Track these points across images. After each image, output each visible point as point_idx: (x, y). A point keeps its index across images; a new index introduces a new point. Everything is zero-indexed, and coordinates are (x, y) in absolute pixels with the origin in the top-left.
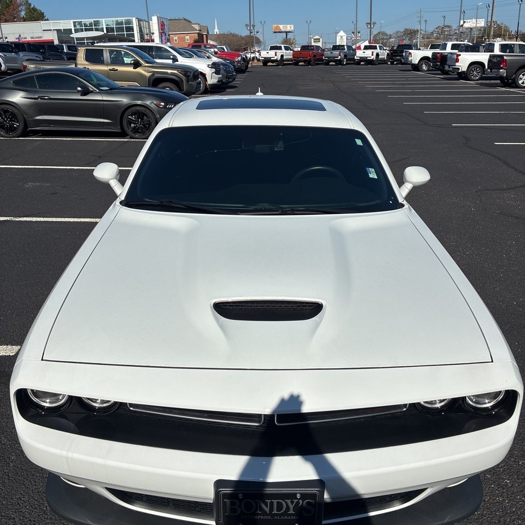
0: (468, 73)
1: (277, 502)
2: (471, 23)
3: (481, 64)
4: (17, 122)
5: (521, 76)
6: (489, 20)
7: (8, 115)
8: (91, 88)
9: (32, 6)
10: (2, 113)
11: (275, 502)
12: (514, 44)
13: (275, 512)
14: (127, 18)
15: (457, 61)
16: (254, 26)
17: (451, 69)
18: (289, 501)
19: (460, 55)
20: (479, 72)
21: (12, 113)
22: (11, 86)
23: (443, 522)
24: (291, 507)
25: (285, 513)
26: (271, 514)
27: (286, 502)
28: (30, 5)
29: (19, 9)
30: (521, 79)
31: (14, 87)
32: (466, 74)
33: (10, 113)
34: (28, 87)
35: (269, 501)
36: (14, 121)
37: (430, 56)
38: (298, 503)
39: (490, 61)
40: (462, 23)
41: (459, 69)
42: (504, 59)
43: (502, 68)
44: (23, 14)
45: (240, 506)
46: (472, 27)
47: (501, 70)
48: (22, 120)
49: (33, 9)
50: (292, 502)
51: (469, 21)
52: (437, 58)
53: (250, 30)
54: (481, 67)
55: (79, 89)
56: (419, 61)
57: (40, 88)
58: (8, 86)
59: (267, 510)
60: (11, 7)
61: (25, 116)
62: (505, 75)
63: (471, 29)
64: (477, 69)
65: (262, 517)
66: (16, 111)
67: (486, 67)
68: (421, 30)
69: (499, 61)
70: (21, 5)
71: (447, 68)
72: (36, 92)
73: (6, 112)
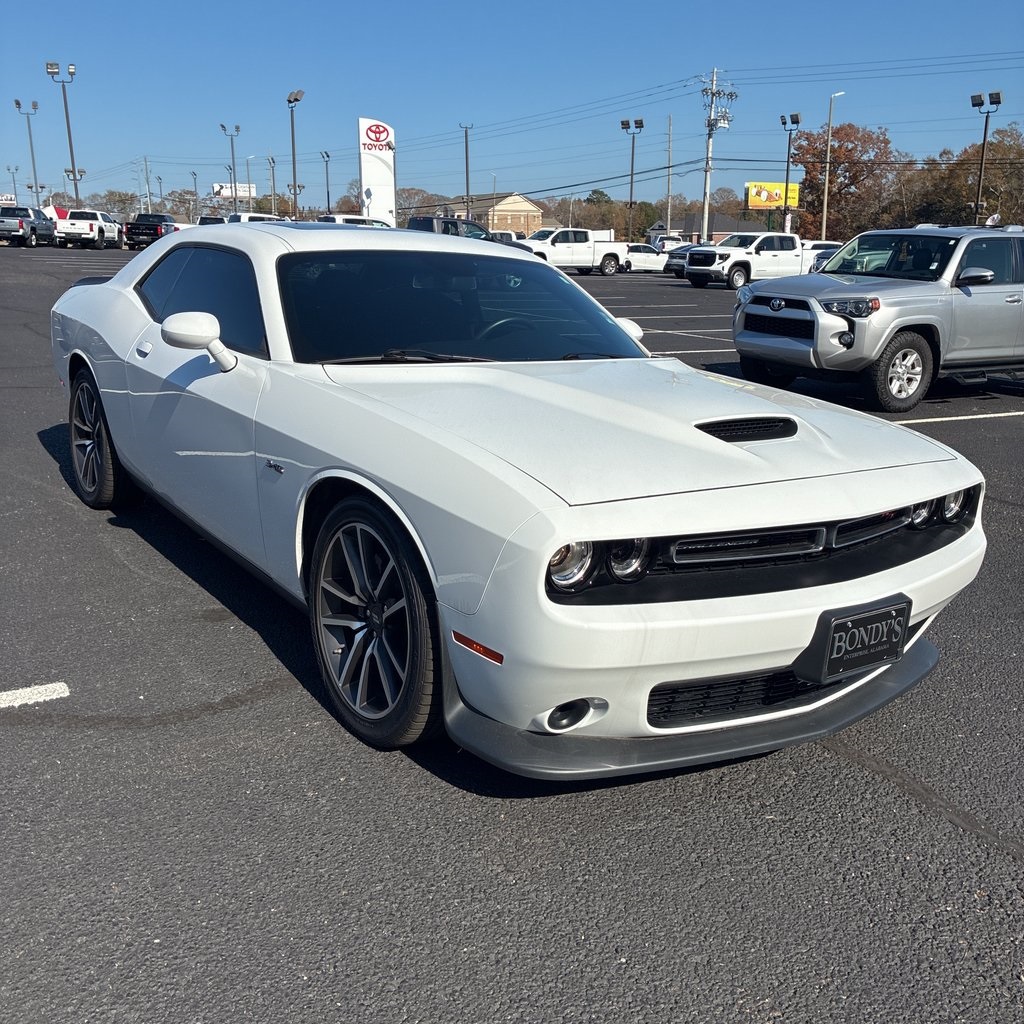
1: (876, 627)
11: (874, 626)
13: (872, 642)
24: (885, 631)
25: (879, 643)
26: (868, 647)
27: (882, 625)
35: (869, 627)
38: (891, 624)
40: (217, 188)
45: (845, 642)
50: (887, 625)
59: (867, 640)
65: (861, 654)
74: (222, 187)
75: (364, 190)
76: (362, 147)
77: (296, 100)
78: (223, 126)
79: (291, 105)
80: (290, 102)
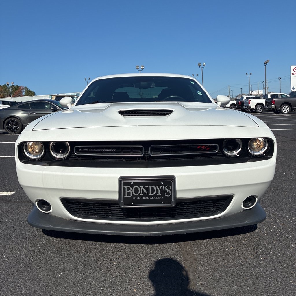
0: (256, 109)
1: (151, 187)
2: (256, 92)
3: (262, 104)
4: (18, 126)
5: (283, 108)
6: (265, 87)
7: (13, 123)
8: (58, 108)
9: (29, 90)
10: (11, 122)
11: (150, 187)
12: (278, 94)
13: (150, 194)
14: (77, 93)
15: (249, 103)
16: (143, 94)
17: (247, 107)
18: (157, 187)
19: (250, 100)
20: (261, 109)
21: (16, 122)
22: (17, 108)
23: (244, 223)
24: (159, 190)
25: (156, 195)
26: (148, 196)
27: (156, 187)
28: (28, 89)
29: (22, 91)
30: (284, 109)
31: (18, 109)
32: (255, 110)
33: (15, 122)
34: (26, 108)
35: (147, 187)
36: (17, 126)
37: (236, 103)
38: (162, 188)
39: (266, 102)
40: (251, 92)
41: (251, 107)
42: (273, 100)
43: (273, 105)
44: (24, 93)
45: (132, 191)
46: (257, 94)
47: (273, 106)
48: (21, 125)
49: (29, 91)
50: (159, 187)
51: (254, 91)
52: (239, 104)
53: (141, 95)
54: (262, 106)
55: (52, 108)
56: (230, 106)
57: (31, 109)
58: (15, 109)
59: (146, 192)
60: (18, 90)
61: (23, 123)
62: (275, 108)
63: (256, 95)
64: (260, 107)
65: (144, 198)
66: (18, 121)
67: (265, 105)
68: (230, 95)
69: (271, 102)
70: (23, 89)
71: (244, 107)
72: (29, 111)
73: (13, 121)
74: (253, 92)
75: (292, 87)
76: (292, 74)
77: (267, 63)
78: (246, 74)
79: (265, 65)
80: (265, 64)
